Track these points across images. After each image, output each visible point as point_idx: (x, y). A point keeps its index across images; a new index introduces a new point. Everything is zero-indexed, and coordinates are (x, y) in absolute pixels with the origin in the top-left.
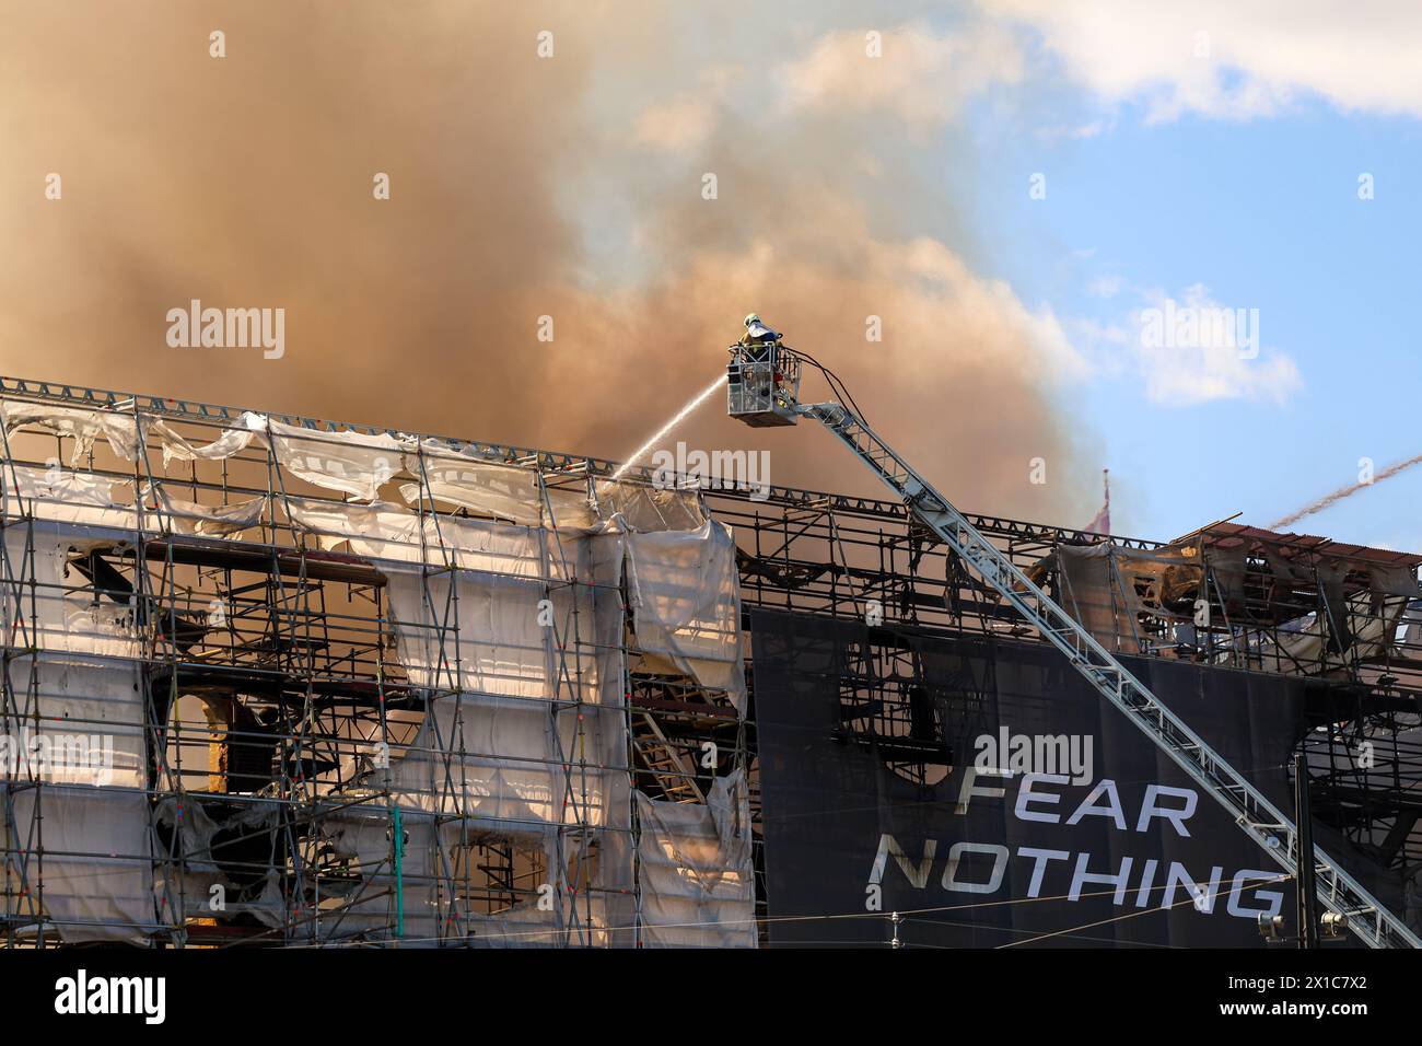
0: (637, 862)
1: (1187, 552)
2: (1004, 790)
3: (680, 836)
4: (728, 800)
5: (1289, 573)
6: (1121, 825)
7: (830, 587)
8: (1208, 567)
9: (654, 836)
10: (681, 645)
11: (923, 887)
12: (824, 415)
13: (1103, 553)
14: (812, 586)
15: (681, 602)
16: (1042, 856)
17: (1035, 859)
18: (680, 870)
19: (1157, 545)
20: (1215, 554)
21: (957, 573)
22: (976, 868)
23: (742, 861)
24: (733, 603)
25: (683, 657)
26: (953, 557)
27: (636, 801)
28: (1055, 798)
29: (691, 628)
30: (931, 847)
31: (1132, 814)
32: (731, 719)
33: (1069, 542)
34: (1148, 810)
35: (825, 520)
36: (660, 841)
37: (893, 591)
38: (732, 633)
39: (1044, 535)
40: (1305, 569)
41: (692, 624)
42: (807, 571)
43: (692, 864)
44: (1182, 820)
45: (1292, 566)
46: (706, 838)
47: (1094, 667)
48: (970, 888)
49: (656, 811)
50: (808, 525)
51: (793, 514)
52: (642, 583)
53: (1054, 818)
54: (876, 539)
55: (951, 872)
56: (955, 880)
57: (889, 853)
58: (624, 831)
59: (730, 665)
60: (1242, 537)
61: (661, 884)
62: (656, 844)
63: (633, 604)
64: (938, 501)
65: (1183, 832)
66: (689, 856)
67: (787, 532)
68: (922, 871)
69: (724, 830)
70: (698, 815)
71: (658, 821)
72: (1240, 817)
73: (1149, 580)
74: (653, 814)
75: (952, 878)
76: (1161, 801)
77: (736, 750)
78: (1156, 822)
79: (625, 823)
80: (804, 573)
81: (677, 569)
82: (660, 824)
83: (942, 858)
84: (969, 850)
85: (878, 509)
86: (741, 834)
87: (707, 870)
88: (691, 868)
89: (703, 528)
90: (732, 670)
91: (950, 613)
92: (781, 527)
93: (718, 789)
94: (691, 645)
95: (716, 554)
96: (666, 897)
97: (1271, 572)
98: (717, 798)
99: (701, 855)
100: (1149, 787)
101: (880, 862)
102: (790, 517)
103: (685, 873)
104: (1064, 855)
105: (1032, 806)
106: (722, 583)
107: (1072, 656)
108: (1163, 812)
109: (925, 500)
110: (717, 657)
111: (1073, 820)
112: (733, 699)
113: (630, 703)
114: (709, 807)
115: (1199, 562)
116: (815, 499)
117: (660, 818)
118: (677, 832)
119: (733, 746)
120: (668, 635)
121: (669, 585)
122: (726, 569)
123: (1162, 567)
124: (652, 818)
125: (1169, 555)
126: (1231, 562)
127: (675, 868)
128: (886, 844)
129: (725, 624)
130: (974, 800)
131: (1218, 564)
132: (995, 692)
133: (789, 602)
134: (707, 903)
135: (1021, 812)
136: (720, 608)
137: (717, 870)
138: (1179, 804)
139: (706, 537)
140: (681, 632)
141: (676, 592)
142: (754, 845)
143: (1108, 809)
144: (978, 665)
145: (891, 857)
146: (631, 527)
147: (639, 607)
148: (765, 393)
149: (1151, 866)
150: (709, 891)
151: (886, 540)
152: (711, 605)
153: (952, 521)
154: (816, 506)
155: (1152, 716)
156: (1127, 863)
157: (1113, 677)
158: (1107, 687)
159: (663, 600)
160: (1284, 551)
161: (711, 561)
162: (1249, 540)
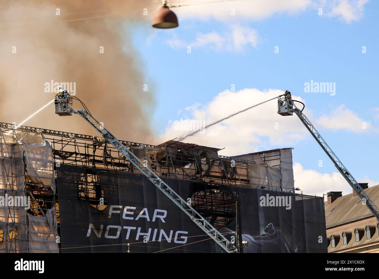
0: (28, 232)
1: (163, 148)
2: (120, 211)
3: (39, 225)
4: (51, 215)
5: (187, 154)
6: (149, 220)
7: (75, 158)
8: (168, 152)
9: (32, 225)
10: (38, 174)
11: (100, 237)
12: (80, 113)
13: (142, 149)
14: (70, 158)
15: (38, 163)
16: (129, 228)
17: (128, 229)
18: (39, 234)
19: (155, 146)
20: (169, 148)
21: (107, 155)
22: (113, 232)
23: (55, 231)
24: (52, 163)
25: (39, 177)
26: (105, 150)
27: (28, 216)
28: (132, 213)
29: (41, 170)
30: (102, 226)
31: (151, 217)
32: (52, 194)
33: (133, 146)
34: (155, 216)
35: (73, 140)
36: (34, 227)
37: (88, 159)
38: (51, 171)
39: (127, 144)
40: (191, 153)
41: (41, 168)
42: (69, 154)
43: (42, 232)
44: (163, 218)
45: (188, 152)
46: (46, 226)
47: (153, 179)
48: (112, 237)
49: (33, 219)
50: (69, 142)
51: (64, 139)
52: (29, 158)
53: (132, 218)
54: (84, 145)
55: (107, 233)
56: (108, 235)
57: (92, 228)
58: (24, 225)
59: (51, 179)
60: (176, 144)
61: (34, 238)
62: (33, 227)
63: (26, 163)
64: (112, 135)
65: (164, 221)
66: (41, 230)
67: (62, 144)
68: (100, 233)
69: (50, 223)
70: (44, 219)
71: (33, 221)
72: (192, 217)
73: (153, 155)
74: (32, 219)
75: (107, 235)
76: (158, 213)
77: (53, 202)
78: (157, 219)
79: (25, 222)
80: (68, 154)
81: (37, 153)
82: (34, 222)
83: (105, 229)
84: (111, 227)
85: (86, 137)
86: (55, 224)
87: (46, 234)
88: (41, 233)
89: (44, 143)
90: (52, 180)
91: (104, 165)
92: (61, 142)
93: (49, 212)
94: (41, 174)
95: (47, 150)
96: (35, 241)
97: (183, 153)
98: (48, 215)
99: (44, 230)
100: (155, 210)
101: (89, 231)
102: (63, 140)
103: (40, 235)
104: (135, 228)
105: (127, 215)
106: (49, 157)
107: (148, 176)
108: (159, 216)
109: (108, 135)
110: (48, 177)
111: (137, 219)
112: (52, 188)
113: (26, 190)
114: (46, 217)
115: (165, 150)
116: (70, 135)
117: (34, 220)
118: (38, 224)
119: (52, 201)
120: (35, 172)
121: (35, 158)
122: (50, 154)
123: (156, 152)
124: (32, 220)
125: (158, 149)
126: (173, 151)
127: (38, 234)
128: (91, 226)
129: (50, 168)
130: (113, 214)
131: (170, 151)
132: (117, 185)
133: (63, 162)
134: (46, 243)
135: (124, 217)
136: (48, 164)
137: (48, 234)
138: (162, 214)
139: (45, 145)
140: (39, 171)
141: (37, 160)
142: (58, 227)
143: (145, 216)
144: (113, 179)
145: (92, 229)
146: (25, 143)
147: (28, 164)
148: (65, 107)
149: (156, 230)
150: (47, 239)
151: (86, 145)
152: (46, 163)
153: (115, 141)
154: (71, 136)
155: (169, 192)
156: (150, 230)
157: (158, 181)
158: (157, 184)
159: (34, 162)
160: (186, 148)
161: (46, 151)
162: (177, 145)
